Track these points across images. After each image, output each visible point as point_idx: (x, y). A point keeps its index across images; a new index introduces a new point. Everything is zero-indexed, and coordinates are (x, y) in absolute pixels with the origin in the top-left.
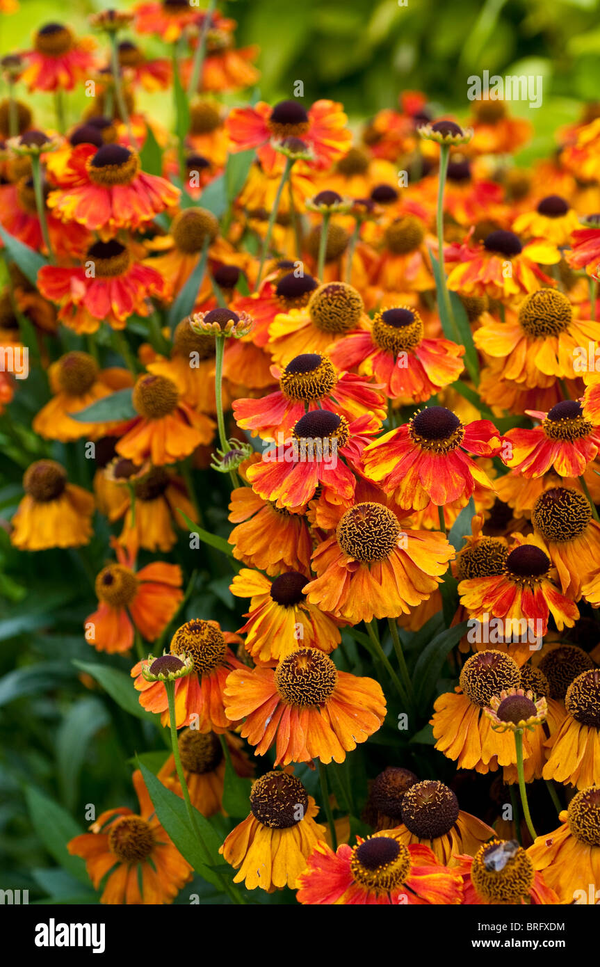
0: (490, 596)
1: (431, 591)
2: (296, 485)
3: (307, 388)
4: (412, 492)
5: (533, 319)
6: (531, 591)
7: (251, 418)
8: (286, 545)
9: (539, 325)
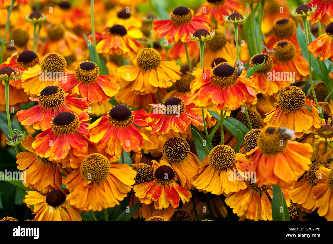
0: (149, 191)
1: (127, 192)
2: (57, 149)
3: (53, 102)
4: (114, 147)
5: (145, 62)
6: (168, 187)
7: (27, 120)
8: (50, 178)
9: (148, 65)
